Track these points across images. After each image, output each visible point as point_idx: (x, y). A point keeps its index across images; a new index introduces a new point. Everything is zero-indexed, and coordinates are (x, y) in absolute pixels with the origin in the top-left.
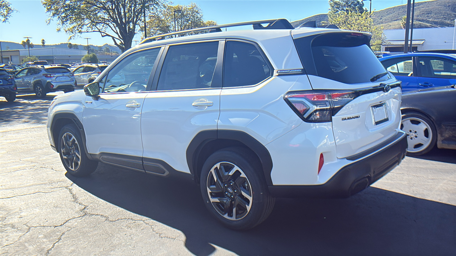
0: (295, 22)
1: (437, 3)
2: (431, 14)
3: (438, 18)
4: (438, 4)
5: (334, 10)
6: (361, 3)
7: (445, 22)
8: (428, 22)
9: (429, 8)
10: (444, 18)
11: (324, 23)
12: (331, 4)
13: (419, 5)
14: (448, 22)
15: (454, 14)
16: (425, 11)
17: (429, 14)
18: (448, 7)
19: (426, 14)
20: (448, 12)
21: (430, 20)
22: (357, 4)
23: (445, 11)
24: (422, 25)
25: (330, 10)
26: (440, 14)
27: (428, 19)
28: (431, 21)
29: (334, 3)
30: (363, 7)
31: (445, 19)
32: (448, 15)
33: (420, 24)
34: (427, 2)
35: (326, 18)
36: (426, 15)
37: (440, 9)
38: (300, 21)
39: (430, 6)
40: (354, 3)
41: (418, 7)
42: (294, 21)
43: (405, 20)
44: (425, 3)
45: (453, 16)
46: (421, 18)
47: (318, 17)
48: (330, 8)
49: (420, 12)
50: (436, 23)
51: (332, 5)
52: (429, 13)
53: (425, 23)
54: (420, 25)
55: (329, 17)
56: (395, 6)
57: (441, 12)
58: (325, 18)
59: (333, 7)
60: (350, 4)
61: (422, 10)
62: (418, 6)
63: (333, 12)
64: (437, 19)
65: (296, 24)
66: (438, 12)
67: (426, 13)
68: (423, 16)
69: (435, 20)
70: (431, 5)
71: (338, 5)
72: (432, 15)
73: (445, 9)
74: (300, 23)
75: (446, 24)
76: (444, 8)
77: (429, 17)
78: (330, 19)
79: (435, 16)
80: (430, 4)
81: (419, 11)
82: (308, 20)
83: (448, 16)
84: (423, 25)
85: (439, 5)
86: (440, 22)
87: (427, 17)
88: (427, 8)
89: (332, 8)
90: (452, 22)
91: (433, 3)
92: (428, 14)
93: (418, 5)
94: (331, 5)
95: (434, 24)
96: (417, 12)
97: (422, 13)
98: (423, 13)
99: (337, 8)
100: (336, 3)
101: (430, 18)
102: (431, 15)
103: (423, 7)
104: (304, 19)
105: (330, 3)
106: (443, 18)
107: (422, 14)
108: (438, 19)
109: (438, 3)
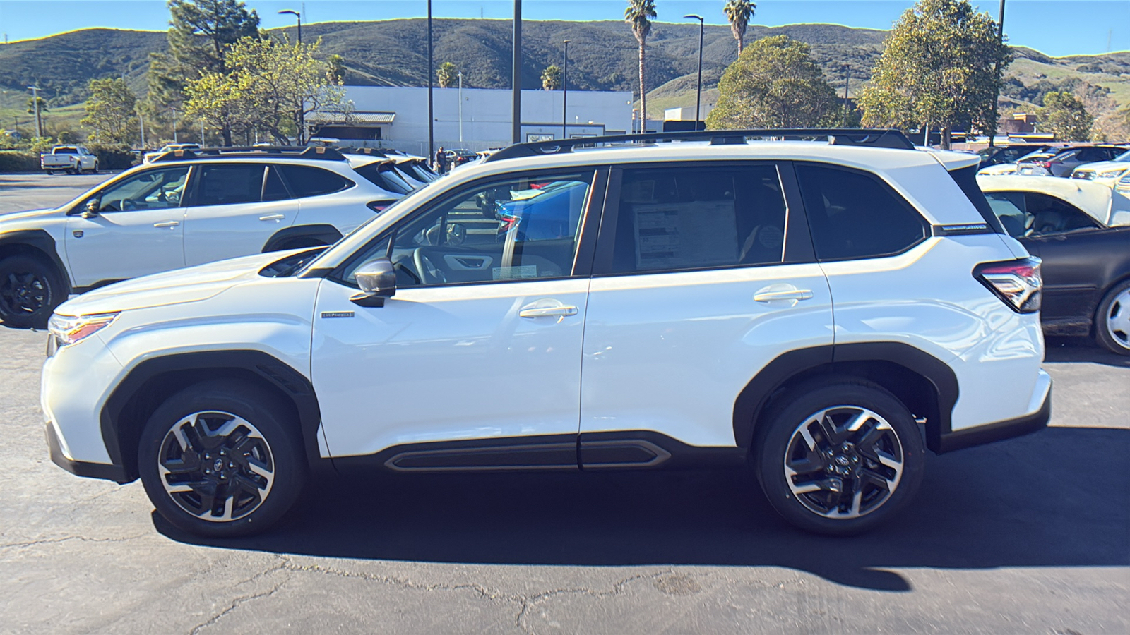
0: (21, 42)
1: (379, 28)
2: (369, 51)
3: (386, 61)
4: (383, 30)
5: (185, 27)
6: (253, 16)
7: (401, 72)
8: (367, 69)
9: (364, 38)
10: (398, 63)
11: (158, 57)
12: (175, 12)
13: (342, 29)
14: (407, 73)
15: (416, 56)
16: (357, 42)
17: (365, 50)
18: (401, 40)
19: (360, 50)
20: (404, 50)
21: (371, 65)
22: (242, 16)
23: (397, 48)
24: (354, 74)
25: (172, 27)
26: (389, 55)
27: (366, 64)
28: (372, 69)
29: (184, 8)
30: (257, 26)
31: (399, 65)
32: (404, 57)
33: (351, 72)
34: (359, 25)
35: (115, 39)
36: (360, 54)
37: (387, 41)
38: (38, 41)
39: (367, 34)
40: (235, 13)
41: (339, 32)
42: (18, 41)
43: (333, 63)
44: (354, 25)
45: (414, 60)
46: (351, 59)
47: (91, 35)
48: (172, 19)
49: (347, 45)
50: (383, 73)
51: (179, 14)
52: (366, 48)
53: (361, 73)
54: (351, 76)
55: (172, 45)
56: (288, 26)
57: (390, 48)
58: (112, 40)
59: (180, 18)
60: (223, 16)
61: (351, 40)
62: (339, 30)
63: (182, 31)
64: (383, 64)
65: (24, 49)
66: (383, 48)
67: (359, 48)
68: (354, 55)
69: (380, 66)
70: (367, 31)
71: (194, 14)
72: (373, 55)
73: (397, 44)
74: (36, 47)
75: (404, 77)
76: (395, 41)
77: (366, 57)
78: (174, 48)
79: (378, 56)
80: (366, 29)
81: (344, 43)
82: (63, 40)
83: (405, 59)
84: (358, 77)
85: (383, 34)
86: (390, 72)
87: (363, 57)
88: (360, 38)
89: (177, 19)
90: (414, 73)
91: (371, 26)
92: (363, 52)
93: (339, 28)
94: (177, 13)
95: (381, 75)
96: (340, 44)
97: (351, 47)
98: (354, 47)
99: (192, 22)
100: (188, 10)
101: (369, 61)
102: (370, 54)
103: (352, 35)
104: (49, 36)
105: (171, 7)
106: (394, 63)
107: (352, 50)
108: (386, 64)
109: (382, 28)
